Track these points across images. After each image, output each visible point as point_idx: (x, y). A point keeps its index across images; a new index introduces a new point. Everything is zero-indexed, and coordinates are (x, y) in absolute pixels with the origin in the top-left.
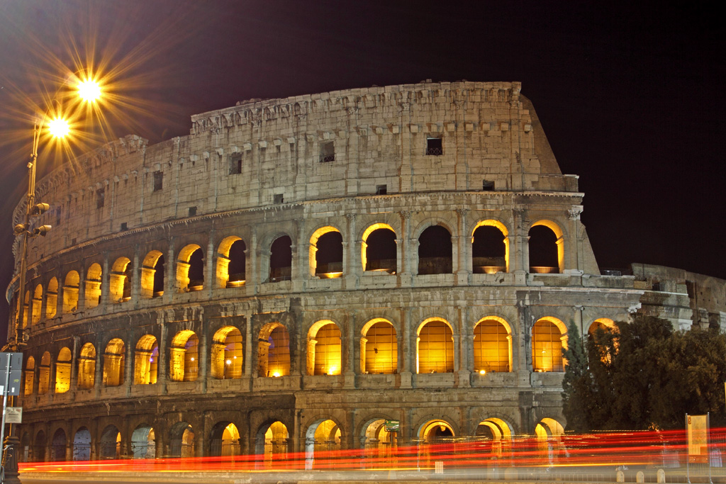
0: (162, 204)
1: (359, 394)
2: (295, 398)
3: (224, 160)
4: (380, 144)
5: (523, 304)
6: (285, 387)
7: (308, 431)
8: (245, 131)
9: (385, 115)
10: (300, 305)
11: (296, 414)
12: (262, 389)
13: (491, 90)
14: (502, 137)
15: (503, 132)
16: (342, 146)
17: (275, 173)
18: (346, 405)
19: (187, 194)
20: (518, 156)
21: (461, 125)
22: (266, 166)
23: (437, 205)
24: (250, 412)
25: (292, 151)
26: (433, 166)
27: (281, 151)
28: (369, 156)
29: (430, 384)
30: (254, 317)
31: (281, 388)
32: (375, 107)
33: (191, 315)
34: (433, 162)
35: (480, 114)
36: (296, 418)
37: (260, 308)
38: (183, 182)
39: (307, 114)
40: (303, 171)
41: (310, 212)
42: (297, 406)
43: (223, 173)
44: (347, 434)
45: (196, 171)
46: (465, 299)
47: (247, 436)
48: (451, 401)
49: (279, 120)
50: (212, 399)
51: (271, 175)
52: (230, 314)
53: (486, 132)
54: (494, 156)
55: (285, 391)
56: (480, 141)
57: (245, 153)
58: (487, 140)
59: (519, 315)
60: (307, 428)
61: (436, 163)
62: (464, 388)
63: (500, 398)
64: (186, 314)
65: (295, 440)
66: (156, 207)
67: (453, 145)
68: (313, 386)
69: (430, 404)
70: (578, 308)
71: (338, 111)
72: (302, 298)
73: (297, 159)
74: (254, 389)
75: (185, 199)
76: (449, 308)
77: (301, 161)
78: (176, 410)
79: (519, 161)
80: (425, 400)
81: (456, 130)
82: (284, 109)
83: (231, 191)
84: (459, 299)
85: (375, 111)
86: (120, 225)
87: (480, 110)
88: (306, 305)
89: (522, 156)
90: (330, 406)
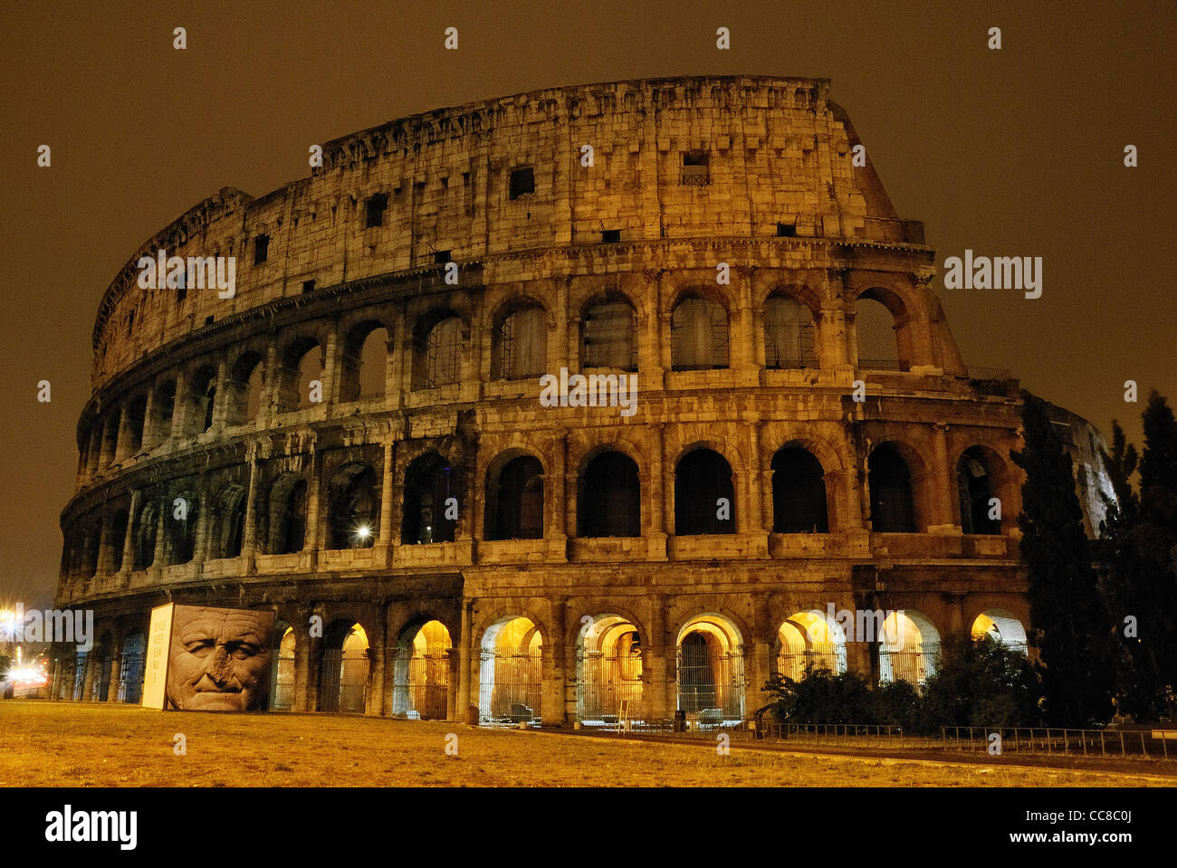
0: (265, 281)
1: (574, 571)
2: (463, 580)
3: (359, 207)
4: (608, 169)
5: (853, 418)
6: (447, 562)
7: (485, 636)
8: (394, 162)
9: (616, 127)
10: (474, 422)
11: (465, 607)
12: (408, 564)
13: (784, 89)
14: (804, 160)
15: (806, 152)
16: (547, 174)
17: (438, 220)
18: (551, 590)
19: (302, 262)
20: (831, 190)
21: (739, 140)
22: (423, 211)
23: (704, 259)
24: (388, 603)
25: (466, 184)
26: (696, 201)
27: (449, 186)
28: (591, 187)
29: (698, 554)
30: (396, 444)
31: (439, 563)
32: (600, 115)
33: (297, 446)
34: (695, 194)
35: (767, 125)
36: (464, 614)
37: (407, 429)
38: (297, 245)
39: (491, 130)
40: (483, 214)
41: (494, 275)
42: (468, 593)
43: (357, 226)
44: (552, 641)
45: (317, 228)
46: (757, 410)
47: (380, 644)
48: (736, 582)
49: (448, 142)
50: (324, 581)
51: (433, 223)
52: (358, 441)
53: (779, 151)
54: (791, 187)
55: (448, 567)
56: (770, 165)
57: (393, 193)
58: (781, 163)
59: (847, 437)
60: (482, 630)
61: (700, 196)
62: (758, 559)
63: (820, 576)
64: (289, 445)
65: (463, 651)
66: (257, 288)
67: (726, 170)
68: (494, 559)
69: (700, 588)
70: (940, 427)
71: (540, 122)
72: (478, 411)
73: (474, 197)
74: (395, 565)
75: (297, 270)
76: (729, 424)
77: (481, 199)
78: (268, 600)
79: (833, 196)
80: (691, 581)
81: (731, 147)
82: (456, 124)
83: (368, 251)
84: (746, 409)
85: (600, 120)
86: (204, 320)
87: (767, 120)
88: (484, 423)
89: (837, 189)
90: (524, 592)
